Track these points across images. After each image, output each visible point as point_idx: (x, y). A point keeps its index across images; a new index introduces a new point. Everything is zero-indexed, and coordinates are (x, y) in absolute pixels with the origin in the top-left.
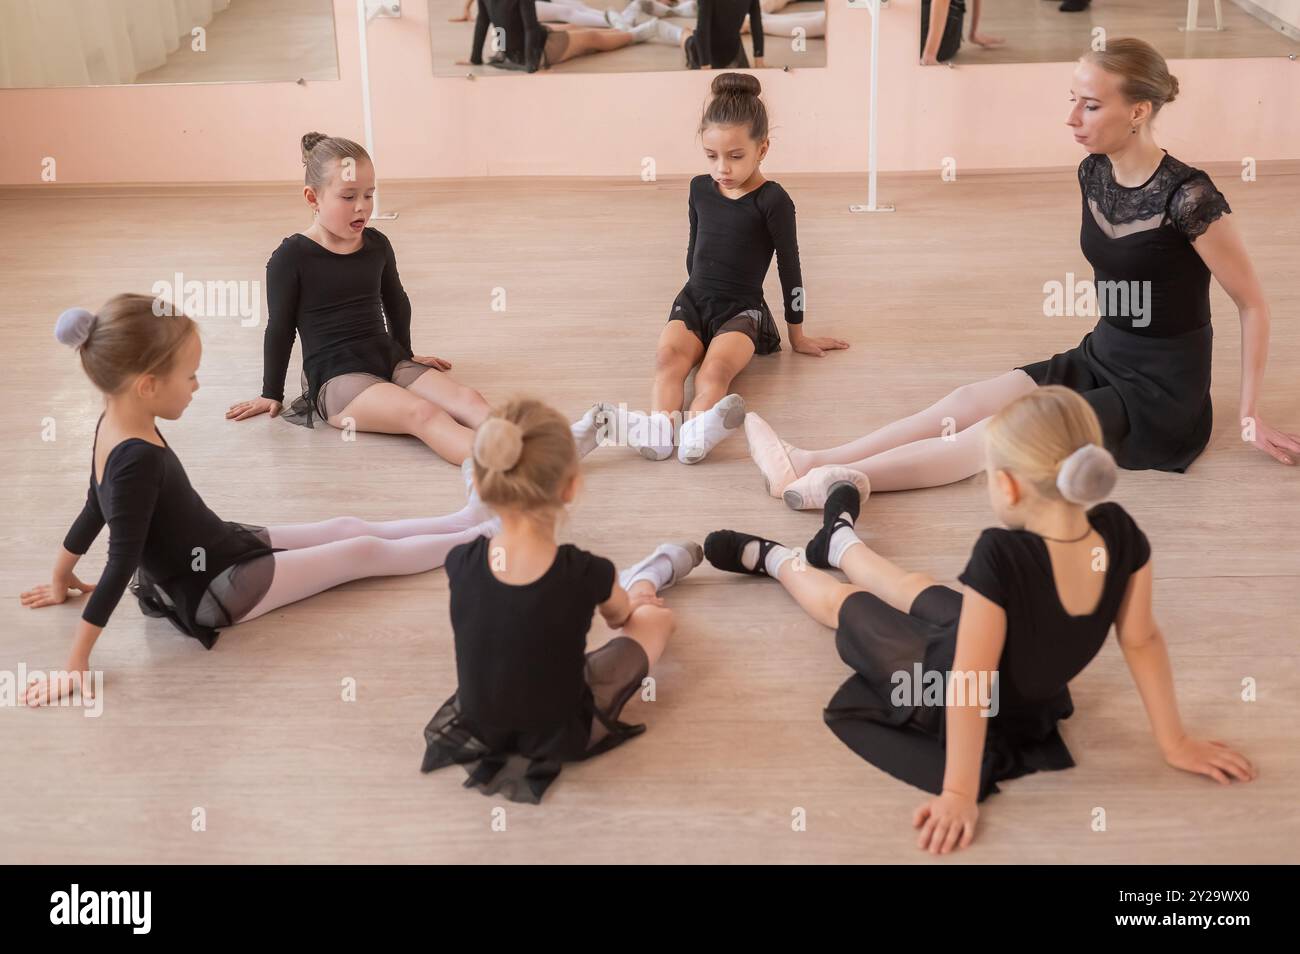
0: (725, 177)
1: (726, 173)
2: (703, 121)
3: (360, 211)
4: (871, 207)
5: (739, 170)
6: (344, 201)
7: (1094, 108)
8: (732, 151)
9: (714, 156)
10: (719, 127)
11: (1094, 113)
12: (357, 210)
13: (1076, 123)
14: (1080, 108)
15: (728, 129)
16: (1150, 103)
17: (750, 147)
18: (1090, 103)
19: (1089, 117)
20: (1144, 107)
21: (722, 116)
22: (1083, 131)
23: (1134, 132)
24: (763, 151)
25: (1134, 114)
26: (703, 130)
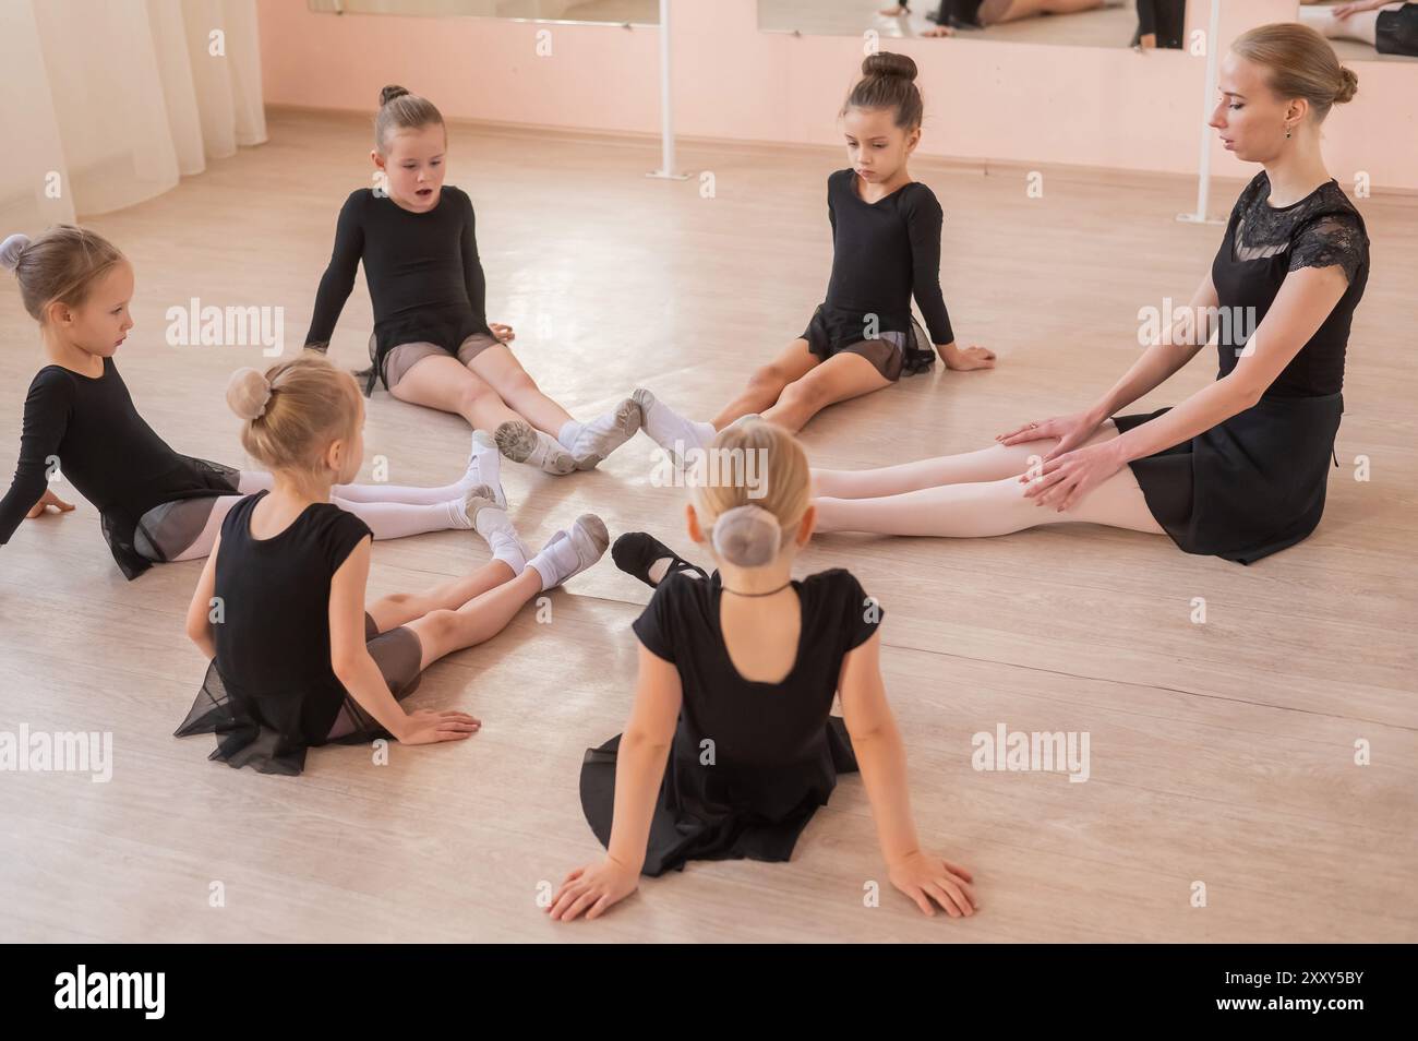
0: (865, 167)
1: (867, 164)
2: (847, 105)
3: (422, 182)
4: (1200, 218)
5: (883, 162)
6: (405, 169)
7: (1239, 106)
8: (874, 139)
9: (855, 144)
10: (860, 111)
11: (1239, 111)
12: (419, 180)
13: (1220, 123)
14: (1226, 105)
15: (867, 113)
16: (1306, 102)
17: (895, 136)
18: (1234, 100)
19: (1234, 116)
20: (1298, 106)
21: (864, 99)
22: (1230, 132)
23: (1289, 136)
24: (914, 141)
25: (1287, 115)
26: (845, 113)
